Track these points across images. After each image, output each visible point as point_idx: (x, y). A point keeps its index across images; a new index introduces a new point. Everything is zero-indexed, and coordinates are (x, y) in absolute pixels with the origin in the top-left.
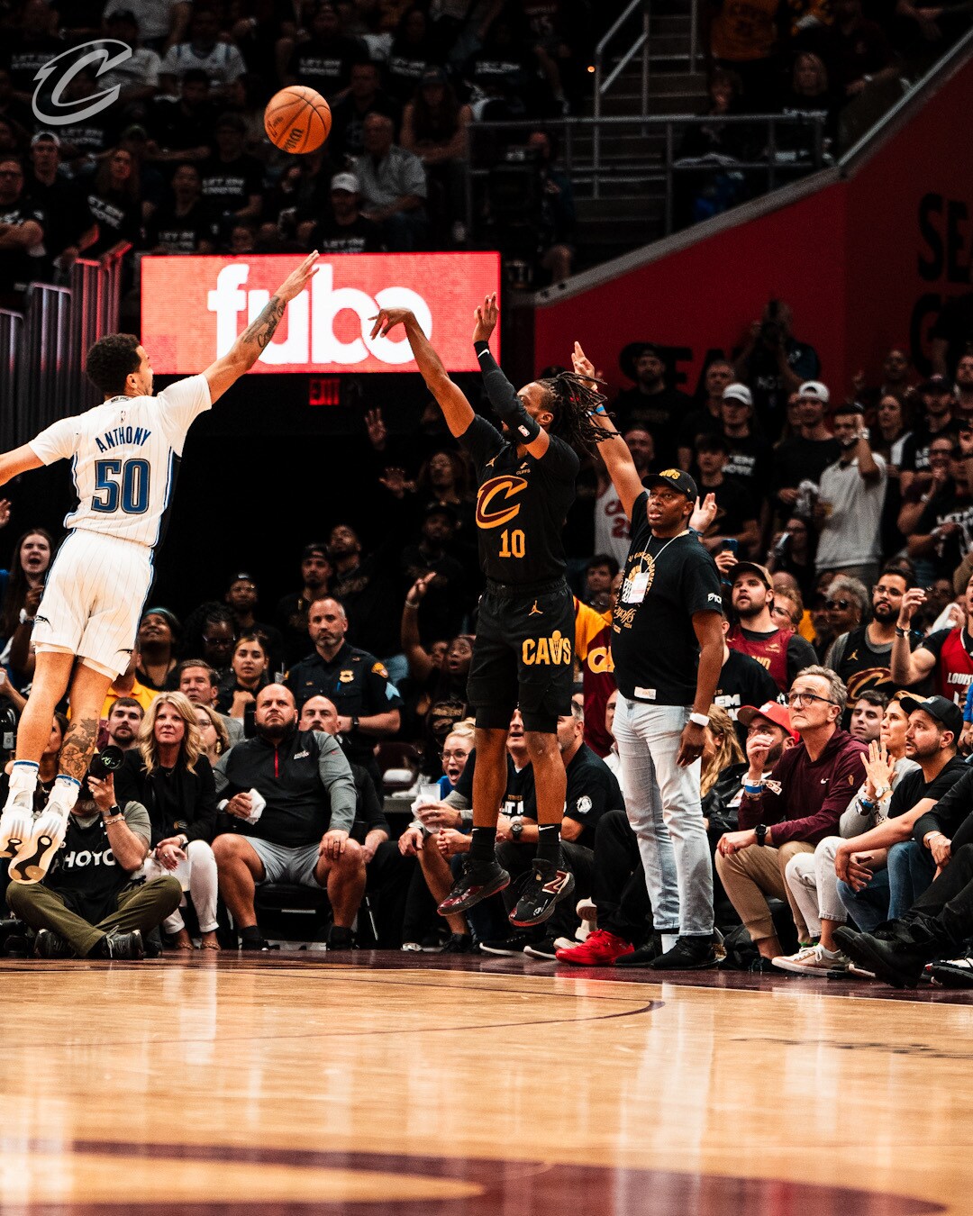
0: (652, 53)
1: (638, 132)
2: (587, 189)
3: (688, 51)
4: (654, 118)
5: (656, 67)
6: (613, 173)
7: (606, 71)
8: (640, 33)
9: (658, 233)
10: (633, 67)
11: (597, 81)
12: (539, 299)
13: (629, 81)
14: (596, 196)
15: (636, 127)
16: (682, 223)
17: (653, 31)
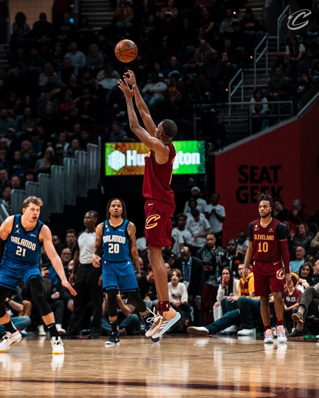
0: (244, 85)
1: (241, 107)
2: (227, 123)
3: (254, 84)
4: (245, 103)
5: (245, 89)
6: (235, 118)
7: (232, 89)
8: (241, 79)
9: (248, 135)
10: (239, 89)
11: (229, 93)
12: (216, 153)
13: (238, 93)
14: (230, 124)
15: (240, 106)
16: (255, 131)
17: (244, 78)
